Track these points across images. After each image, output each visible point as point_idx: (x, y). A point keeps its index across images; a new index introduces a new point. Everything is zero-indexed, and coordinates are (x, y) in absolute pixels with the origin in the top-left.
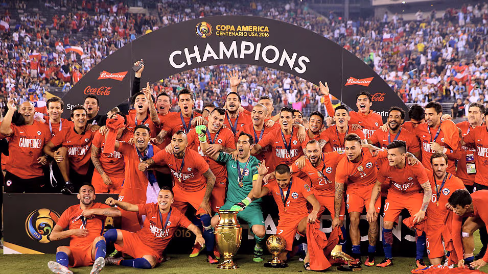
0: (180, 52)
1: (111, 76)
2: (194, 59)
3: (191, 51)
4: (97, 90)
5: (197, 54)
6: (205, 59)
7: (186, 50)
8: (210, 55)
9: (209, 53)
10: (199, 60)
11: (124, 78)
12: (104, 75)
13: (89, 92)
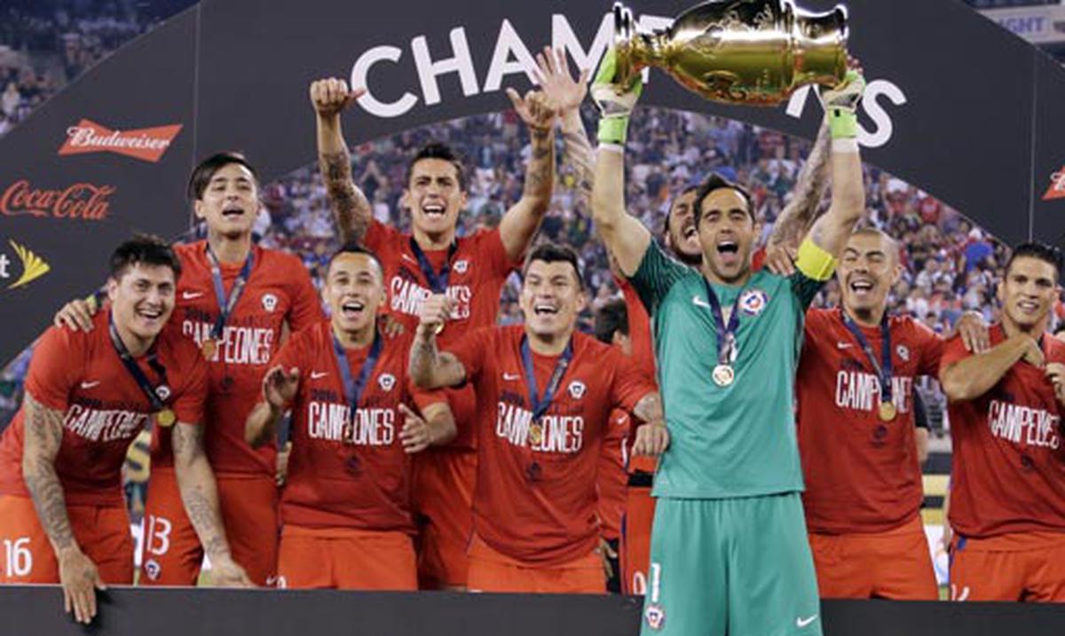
0: (393, 53)
1: (115, 141)
2: (449, 82)
3: (441, 50)
4: (56, 198)
5: (461, 62)
6: (493, 83)
7: (420, 45)
8: (513, 68)
9: (512, 57)
10: (470, 87)
11: (167, 150)
12: (84, 137)
13: (22, 207)
